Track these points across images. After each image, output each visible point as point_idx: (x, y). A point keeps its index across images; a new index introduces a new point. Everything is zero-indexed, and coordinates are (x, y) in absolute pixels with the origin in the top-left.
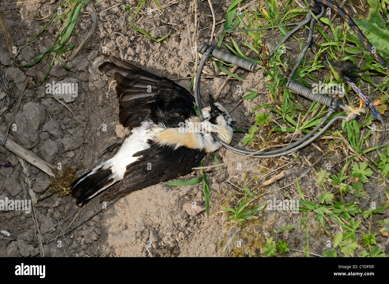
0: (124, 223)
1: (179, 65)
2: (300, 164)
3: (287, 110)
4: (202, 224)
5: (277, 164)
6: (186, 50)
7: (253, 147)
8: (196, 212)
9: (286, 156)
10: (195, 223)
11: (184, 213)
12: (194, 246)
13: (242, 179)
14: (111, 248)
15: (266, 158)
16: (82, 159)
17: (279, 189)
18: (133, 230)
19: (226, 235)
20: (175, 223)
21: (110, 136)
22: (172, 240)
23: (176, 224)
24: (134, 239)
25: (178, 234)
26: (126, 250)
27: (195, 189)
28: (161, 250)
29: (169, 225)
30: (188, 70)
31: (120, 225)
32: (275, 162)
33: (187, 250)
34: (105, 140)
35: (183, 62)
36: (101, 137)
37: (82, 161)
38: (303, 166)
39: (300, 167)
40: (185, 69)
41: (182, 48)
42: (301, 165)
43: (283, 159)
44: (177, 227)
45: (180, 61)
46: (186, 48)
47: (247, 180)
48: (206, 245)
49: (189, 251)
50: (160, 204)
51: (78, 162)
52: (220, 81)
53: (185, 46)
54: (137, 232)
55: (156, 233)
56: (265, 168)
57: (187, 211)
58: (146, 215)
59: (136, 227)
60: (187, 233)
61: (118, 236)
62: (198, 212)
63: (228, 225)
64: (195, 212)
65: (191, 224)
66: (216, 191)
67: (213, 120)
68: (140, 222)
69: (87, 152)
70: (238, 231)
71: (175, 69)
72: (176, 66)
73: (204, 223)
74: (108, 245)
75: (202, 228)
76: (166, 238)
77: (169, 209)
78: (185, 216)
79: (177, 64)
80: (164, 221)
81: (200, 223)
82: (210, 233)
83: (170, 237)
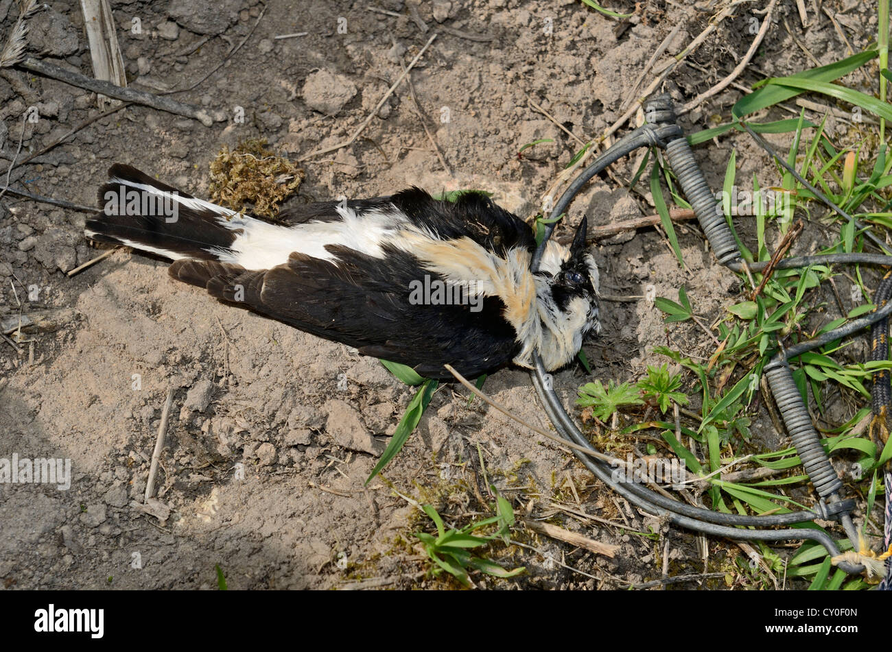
0: (156, 295)
1: (571, 84)
2: (644, 549)
3: (722, 416)
4: (333, 473)
5: (600, 504)
6: (618, 71)
7: (584, 420)
8: (351, 442)
9: (632, 505)
10: (320, 457)
11: (322, 417)
12: (273, 503)
13: (507, 467)
14: (78, 317)
15: (587, 468)
16: (181, 63)
17: (563, 564)
18: (169, 334)
19: (377, 558)
20: (280, 416)
21: (286, 76)
22: (234, 439)
23: (278, 420)
24: (153, 357)
25: (262, 442)
26: (109, 357)
27: (390, 390)
28: (191, 439)
29: (260, 406)
30: (580, 113)
31: (142, 290)
32: (601, 497)
33: (250, 494)
34: (268, 75)
35: (585, 85)
36: (264, 59)
37: (178, 67)
38: (646, 559)
39: (639, 555)
40: (578, 105)
41: (613, 58)
42: (645, 553)
43: (622, 504)
44: (273, 425)
45: (582, 76)
46: (624, 68)
47: (514, 479)
48: (308, 530)
49: (250, 502)
50: (284, 345)
51: (165, 59)
52: (632, 207)
53: (625, 62)
54: (174, 349)
55: (215, 394)
56: (574, 491)
57: (329, 420)
58: (227, 333)
59: (181, 336)
60: (283, 459)
61: (120, 312)
62: (356, 446)
63: (400, 542)
64: (348, 440)
65: (311, 452)
66: (427, 437)
67: (560, 295)
68: (200, 336)
69: (205, 58)
70: (410, 576)
71: (555, 82)
72: (565, 81)
73: (339, 474)
74: (73, 302)
75: (325, 482)
76: (226, 422)
77: (295, 374)
78: (317, 427)
79: (572, 78)
80: (258, 388)
81: (332, 468)
82: (336, 513)
83: (237, 430)
